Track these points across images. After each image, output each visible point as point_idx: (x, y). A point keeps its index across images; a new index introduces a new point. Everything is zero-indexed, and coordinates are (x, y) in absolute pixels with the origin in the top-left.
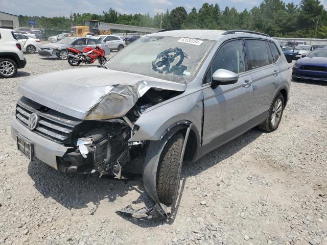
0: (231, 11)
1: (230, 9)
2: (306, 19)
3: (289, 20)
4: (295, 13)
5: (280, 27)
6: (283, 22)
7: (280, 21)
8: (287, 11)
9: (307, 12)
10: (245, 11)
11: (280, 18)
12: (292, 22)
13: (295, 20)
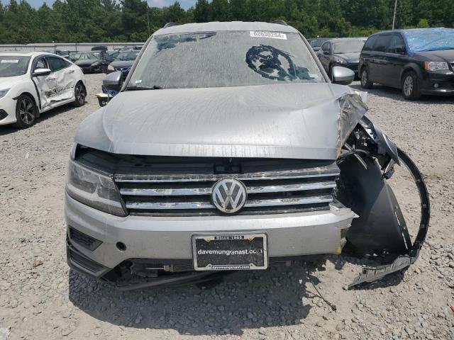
0: (21, 5)
1: (19, 3)
2: (132, 19)
3: (112, 20)
4: (114, 10)
5: (104, 29)
6: (105, 23)
7: (101, 21)
8: (104, 8)
9: (130, 10)
10: (45, 5)
11: (99, 17)
12: (117, 22)
13: (119, 20)
